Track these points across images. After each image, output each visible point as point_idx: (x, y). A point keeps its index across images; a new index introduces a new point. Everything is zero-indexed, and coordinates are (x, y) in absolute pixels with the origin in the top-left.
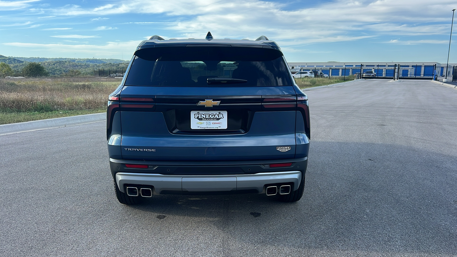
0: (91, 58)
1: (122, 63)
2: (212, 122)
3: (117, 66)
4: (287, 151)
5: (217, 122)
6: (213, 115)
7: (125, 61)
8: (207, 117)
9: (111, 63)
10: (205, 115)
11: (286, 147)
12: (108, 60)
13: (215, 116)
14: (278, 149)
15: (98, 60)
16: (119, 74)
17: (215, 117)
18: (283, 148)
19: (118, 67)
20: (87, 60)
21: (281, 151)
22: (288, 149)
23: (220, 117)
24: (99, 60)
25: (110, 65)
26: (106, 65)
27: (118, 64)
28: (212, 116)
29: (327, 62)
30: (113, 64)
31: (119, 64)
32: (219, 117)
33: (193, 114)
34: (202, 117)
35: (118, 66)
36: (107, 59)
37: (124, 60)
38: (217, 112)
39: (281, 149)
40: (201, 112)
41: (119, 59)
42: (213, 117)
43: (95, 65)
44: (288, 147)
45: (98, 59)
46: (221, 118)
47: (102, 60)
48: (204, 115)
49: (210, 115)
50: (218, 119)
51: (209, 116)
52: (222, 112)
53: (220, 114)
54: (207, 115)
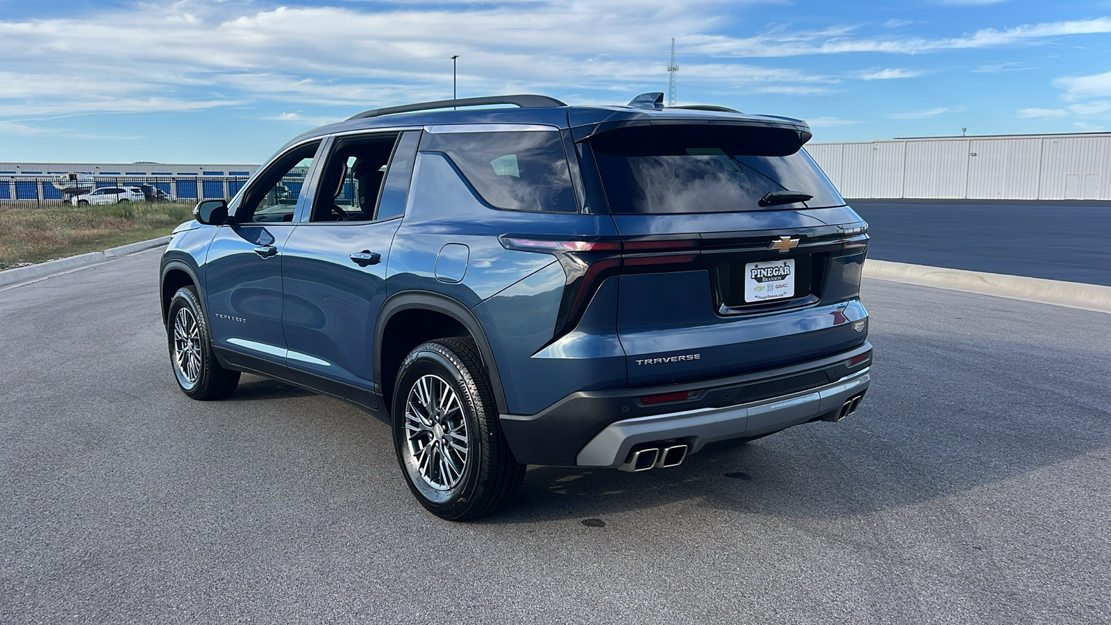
2: (775, 283)
5: (782, 282)
6: (777, 269)
8: (769, 275)
10: (766, 270)
13: (779, 271)
14: (856, 328)
17: (779, 274)
21: (858, 331)
23: (786, 273)
28: (776, 270)
29: (131, 163)
32: (784, 272)
33: (749, 270)
34: (762, 276)
38: (782, 263)
39: (858, 326)
40: (761, 265)
46: (787, 274)
48: (764, 270)
49: (773, 269)
50: (783, 277)
51: (772, 272)
52: (788, 262)
53: (785, 266)
54: (769, 270)
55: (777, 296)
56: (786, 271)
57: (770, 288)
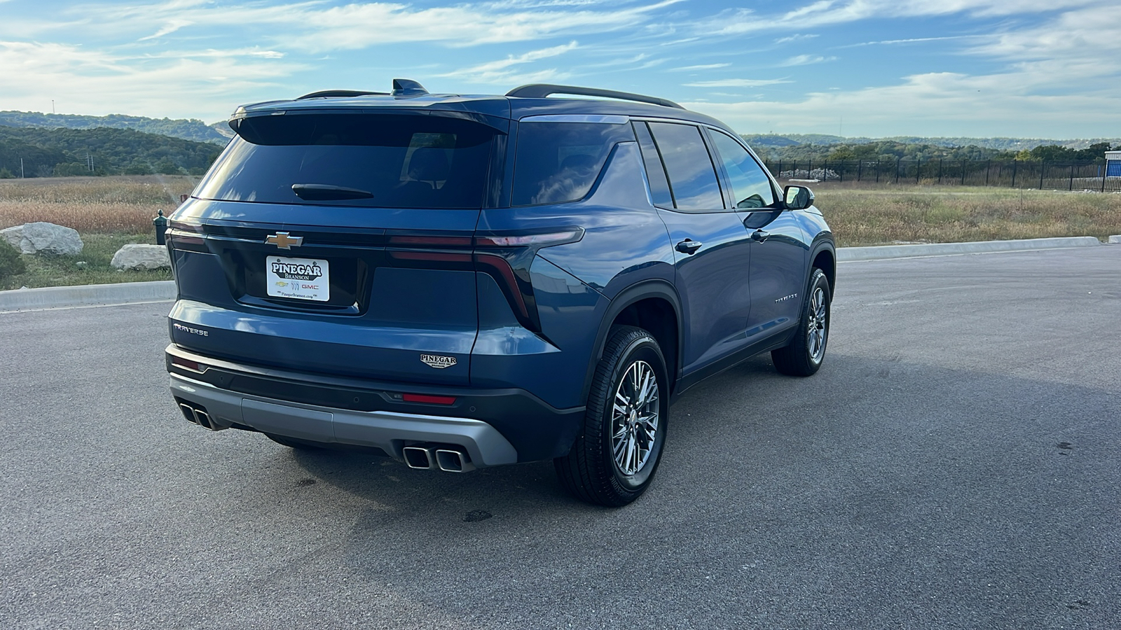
0: (766, 134)
1: (838, 143)
2: (301, 282)
3: (822, 152)
4: (446, 366)
5: (310, 283)
6: (303, 268)
7: (845, 139)
8: (292, 272)
9: (810, 146)
10: (289, 266)
11: (445, 358)
12: (804, 136)
13: (306, 270)
14: (424, 361)
15: (781, 138)
16: (802, 172)
17: (306, 274)
18: (436, 359)
19: (825, 154)
20: (755, 137)
21: (431, 365)
22: (448, 361)
23: (315, 274)
24: (783, 138)
25: (808, 149)
26: (798, 148)
27: (827, 146)
28: (301, 269)
30: (815, 146)
31: (830, 146)
32: (313, 272)
33: (271, 263)
34: (284, 272)
35: (827, 151)
36: (802, 134)
37: (843, 136)
38: (310, 262)
39: (432, 359)
40: (283, 260)
41: (831, 134)
42: (303, 271)
43: (773, 148)
44: (449, 359)
45: (780, 135)
46: (318, 276)
47: (790, 139)
48: (287, 266)
49: (297, 267)
50: (312, 278)
51: (296, 270)
52: (319, 263)
53: (315, 266)
54: (292, 266)
55: (304, 296)
56: (315, 271)
57: (296, 287)
